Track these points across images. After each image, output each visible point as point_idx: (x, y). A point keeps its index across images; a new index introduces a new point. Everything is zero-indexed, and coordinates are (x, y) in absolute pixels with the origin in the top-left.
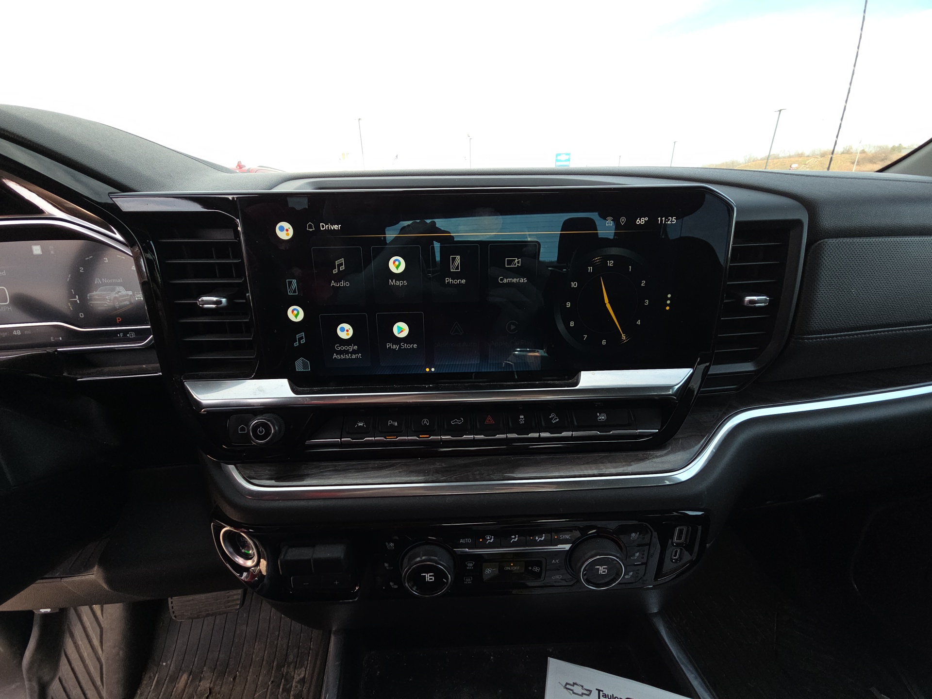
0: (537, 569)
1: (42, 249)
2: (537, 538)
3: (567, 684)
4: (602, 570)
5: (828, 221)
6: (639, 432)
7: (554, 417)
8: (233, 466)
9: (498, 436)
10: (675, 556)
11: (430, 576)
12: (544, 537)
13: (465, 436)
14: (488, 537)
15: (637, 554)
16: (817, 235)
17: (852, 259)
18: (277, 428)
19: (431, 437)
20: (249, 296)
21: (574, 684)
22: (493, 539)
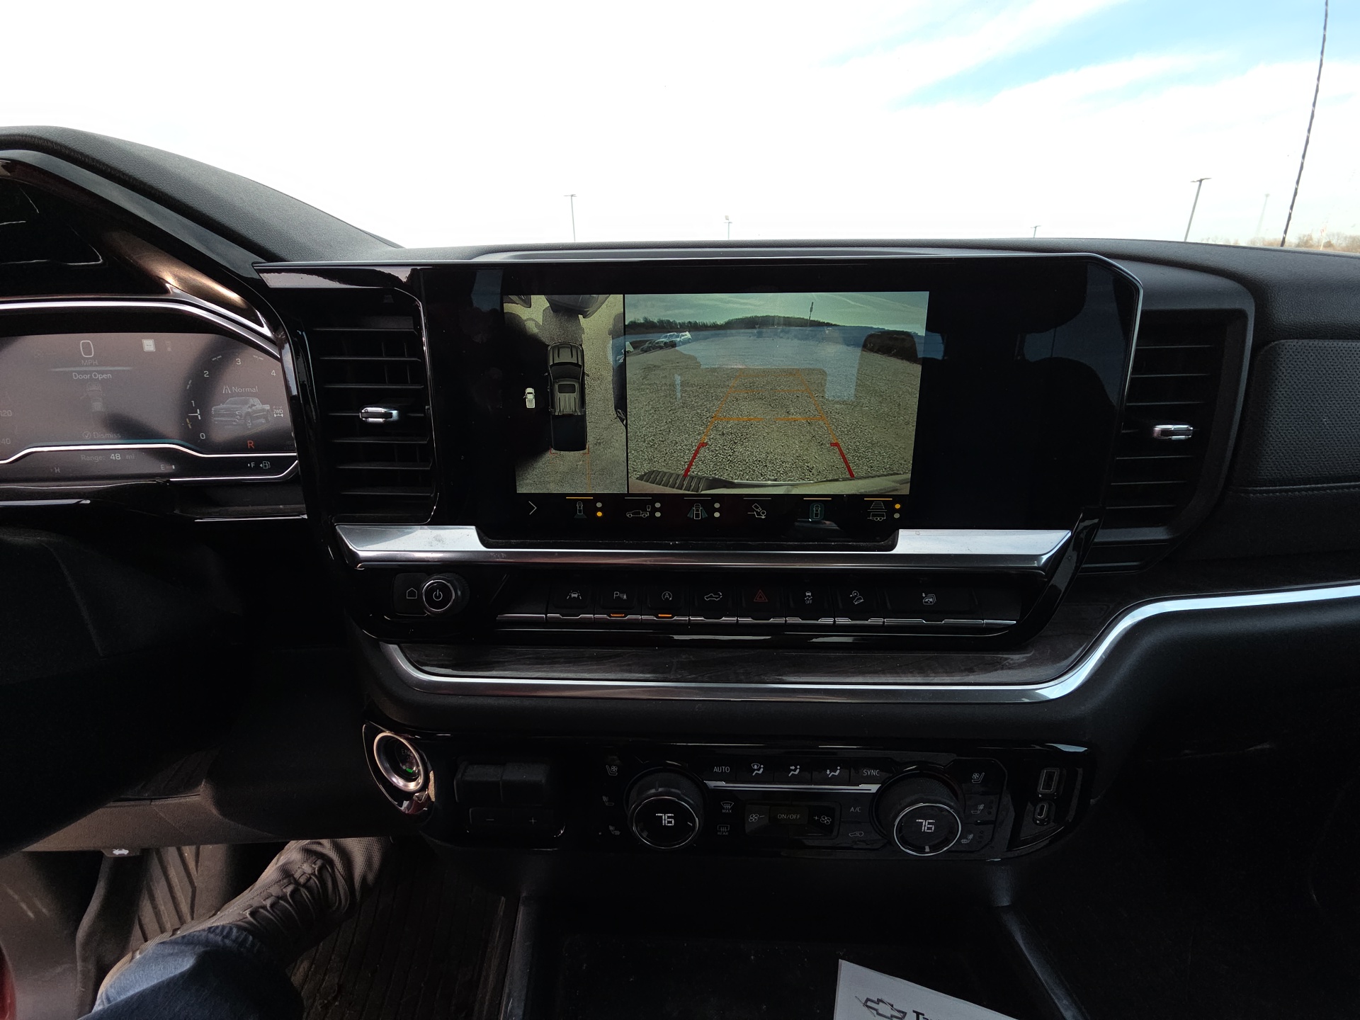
0: (826, 820)
1: (156, 345)
2: (828, 772)
3: (868, 1000)
4: (926, 825)
5: (1285, 314)
6: (986, 624)
7: (856, 596)
8: (396, 646)
9: (772, 620)
10: (1040, 814)
11: (669, 817)
12: (838, 771)
13: (723, 618)
14: (756, 766)
15: (981, 807)
16: (1269, 333)
17: (1322, 371)
18: (459, 593)
19: (675, 618)
20: (429, 409)
21: (879, 1001)
22: (762, 770)
